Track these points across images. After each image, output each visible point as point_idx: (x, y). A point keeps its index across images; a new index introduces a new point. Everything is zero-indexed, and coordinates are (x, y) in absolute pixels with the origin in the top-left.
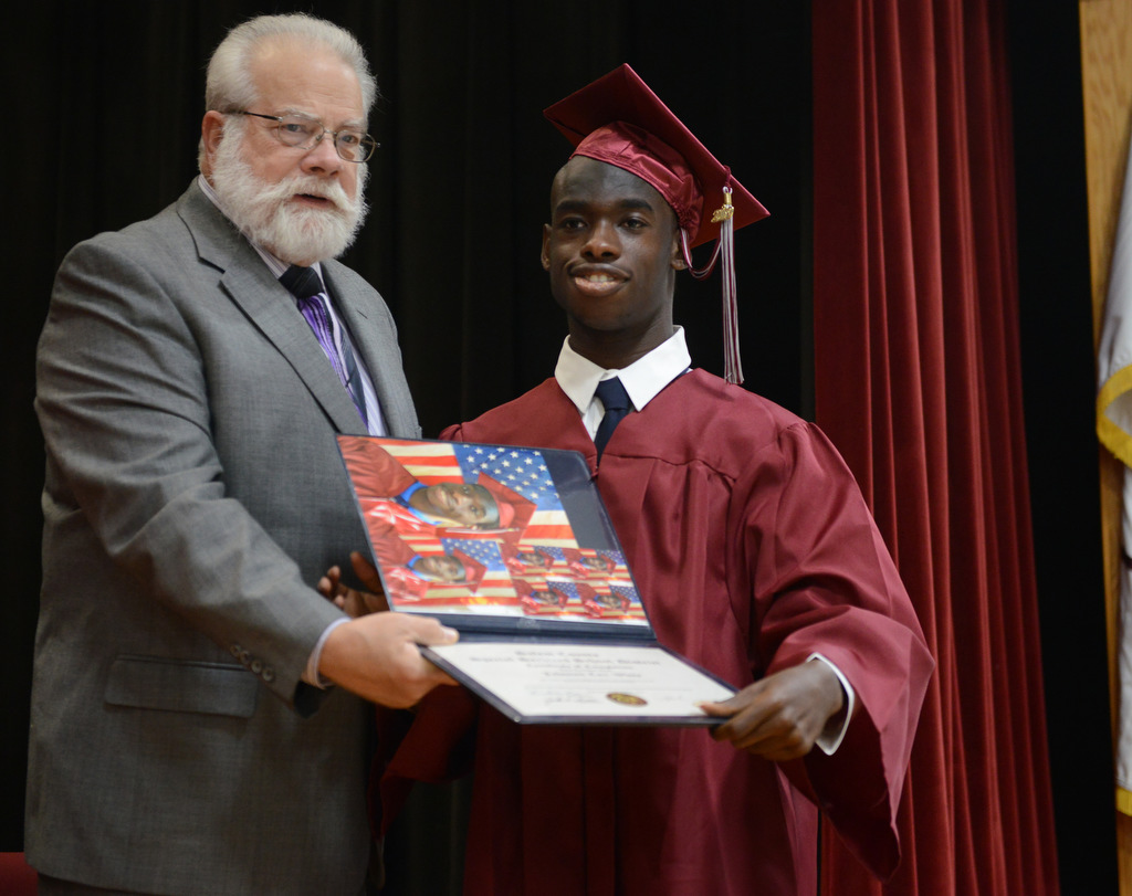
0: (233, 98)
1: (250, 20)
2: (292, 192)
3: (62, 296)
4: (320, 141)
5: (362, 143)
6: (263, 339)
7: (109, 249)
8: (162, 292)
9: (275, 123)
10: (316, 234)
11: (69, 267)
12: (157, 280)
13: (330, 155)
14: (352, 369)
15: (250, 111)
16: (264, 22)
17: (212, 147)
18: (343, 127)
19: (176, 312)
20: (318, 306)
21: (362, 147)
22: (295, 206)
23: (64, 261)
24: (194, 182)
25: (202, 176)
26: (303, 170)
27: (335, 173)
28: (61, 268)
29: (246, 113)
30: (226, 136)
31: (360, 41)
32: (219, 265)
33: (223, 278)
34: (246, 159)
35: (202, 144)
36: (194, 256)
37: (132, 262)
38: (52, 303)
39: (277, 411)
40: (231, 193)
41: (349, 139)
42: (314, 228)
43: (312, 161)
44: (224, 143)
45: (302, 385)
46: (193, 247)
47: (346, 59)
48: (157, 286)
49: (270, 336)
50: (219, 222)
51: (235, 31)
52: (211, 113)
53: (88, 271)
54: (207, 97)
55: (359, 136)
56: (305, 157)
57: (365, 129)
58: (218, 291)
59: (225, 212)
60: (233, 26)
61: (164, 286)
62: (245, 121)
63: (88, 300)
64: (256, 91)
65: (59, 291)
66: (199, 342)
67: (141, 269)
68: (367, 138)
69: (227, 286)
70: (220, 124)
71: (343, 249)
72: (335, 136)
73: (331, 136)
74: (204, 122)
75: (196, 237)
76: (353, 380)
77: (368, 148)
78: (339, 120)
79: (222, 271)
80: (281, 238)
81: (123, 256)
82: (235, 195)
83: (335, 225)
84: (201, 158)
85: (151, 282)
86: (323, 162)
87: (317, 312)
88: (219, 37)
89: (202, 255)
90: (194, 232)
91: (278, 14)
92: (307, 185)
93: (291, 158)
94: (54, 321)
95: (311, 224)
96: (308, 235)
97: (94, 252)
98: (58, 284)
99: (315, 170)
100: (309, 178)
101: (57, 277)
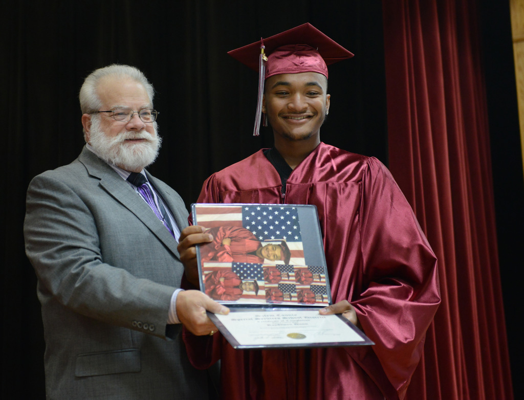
0: (92, 106)
1: (92, 72)
2: (124, 138)
3: (30, 200)
4: (132, 117)
5: (152, 114)
6: (121, 206)
7: (47, 177)
8: (72, 191)
9: (112, 114)
10: (140, 154)
11: (32, 188)
12: (69, 187)
13: (139, 121)
14: (164, 214)
15: (100, 111)
16: (99, 72)
17: (88, 130)
18: (141, 109)
19: (79, 199)
20: (146, 188)
21: (152, 115)
22: (127, 144)
23: (29, 185)
24: (84, 147)
25: (87, 144)
26: (127, 129)
27: (143, 129)
28: (28, 188)
29: (99, 112)
30: (92, 123)
31: (141, 70)
32: (98, 177)
33: (101, 182)
34: (102, 130)
35: (84, 130)
36: (87, 175)
37: (58, 181)
38: (27, 205)
39: (130, 235)
40: (99, 146)
41: (146, 113)
42: (138, 152)
43: (131, 125)
44: (92, 126)
45: (141, 223)
46: (86, 172)
47: (137, 80)
48: (70, 189)
49: (124, 204)
50: (97, 160)
51: (87, 78)
52: (85, 115)
53: (39, 188)
54: (82, 109)
55: (149, 111)
56: (127, 124)
57: (152, 108)
58: (99, 188)
59: (99, 155)
60: (86, 76)
61: (73, 189)
62: (99, 116)
63: (41, 200)
64: (101, 102)
65: (29, 199)
66: (92, 210)
67: (62, 183)
68: (154, 111)
69: (102, 185)
70: (89, 119)
71: (154, 159)
72: (139, 113)
73: (137, 113)
74: (82, 120)
75: (87, 168)
76: (165, 217)
77: (154, 115)
78: (139, 107)
79: (100, 179)
80: (125, 160)
81: (54, 179)
82: (101, 146)
83: (147, 148)
84: (85, 136)
85: (67, 188)
86: (136, 126)
87: (146, 191)
88: (81, 82)
89: (90, 174)
90: (86, 166)
91: (104, 67)
92: (130, 135)
93: (121, 125)
94: (28, 213)
95: (137, 151)
96: (136, 156)
97: (41, 179)
98: (28, 196)
99: (132, 129)
100: (130, 132)
101: (27, 193)
